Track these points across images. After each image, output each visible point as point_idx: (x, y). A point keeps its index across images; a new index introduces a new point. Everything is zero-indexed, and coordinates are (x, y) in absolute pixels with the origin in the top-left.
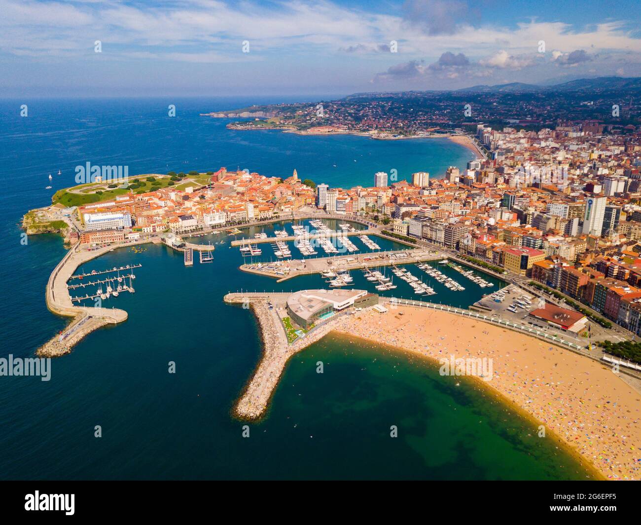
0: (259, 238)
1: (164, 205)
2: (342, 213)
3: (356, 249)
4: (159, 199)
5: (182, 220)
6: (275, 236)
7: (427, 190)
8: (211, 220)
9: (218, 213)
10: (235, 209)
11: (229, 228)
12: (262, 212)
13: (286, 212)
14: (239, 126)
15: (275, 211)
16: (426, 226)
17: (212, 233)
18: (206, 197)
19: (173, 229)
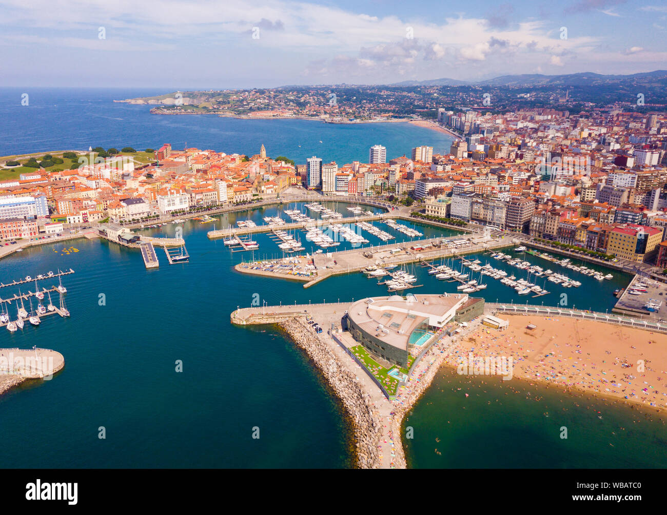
0: (246, 226)
1: (95, 187)
2: (343, 193)
3: (391, 237)
4: (87, 178)
5: (128, 204)
6: (267, 224)
7: (441, 165)
8: (169, 205)
9: (178, 195)
10: (199, 190)
11: (196, 215)
12: (237, 193)
13: (268, 194)
14: (165, 110)
15: (254, 192)
16: (477, 202)
17: (173, 222)
18: (155, 175)
19: (114, 217)
